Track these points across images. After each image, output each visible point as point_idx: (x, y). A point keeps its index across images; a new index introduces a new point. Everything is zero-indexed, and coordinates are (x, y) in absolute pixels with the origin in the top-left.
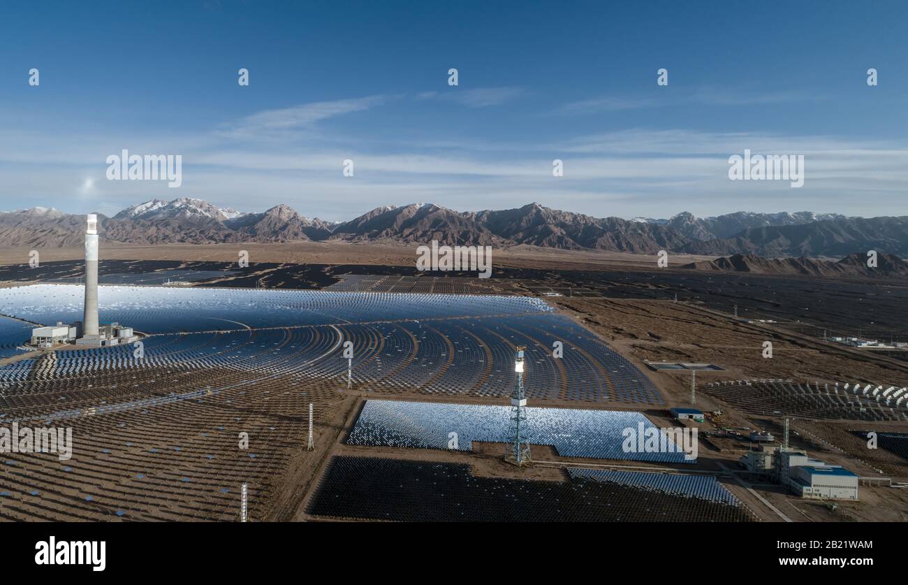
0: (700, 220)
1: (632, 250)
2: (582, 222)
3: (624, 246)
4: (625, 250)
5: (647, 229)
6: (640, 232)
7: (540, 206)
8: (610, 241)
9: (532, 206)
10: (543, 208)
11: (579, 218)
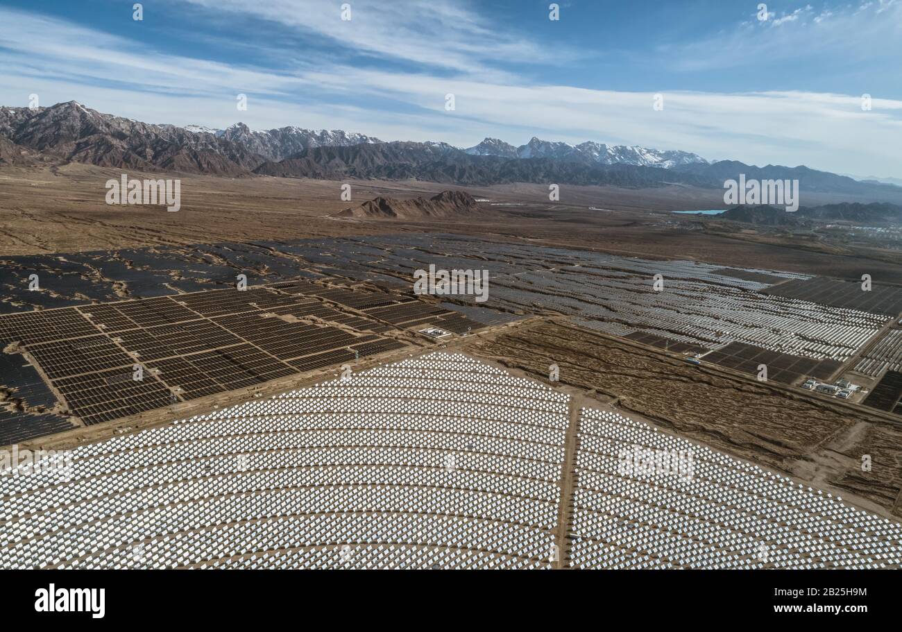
0: (255, 133)
1: (214, 171)
2: (141, 132)
3: (205, 166)
4: (207, 172)
5: (216, 144)
6: (211, 147)
7: (82, 106)
8: (188, 160)
9: (71, 105)
10: (87, 110)
11: (137, 127)
